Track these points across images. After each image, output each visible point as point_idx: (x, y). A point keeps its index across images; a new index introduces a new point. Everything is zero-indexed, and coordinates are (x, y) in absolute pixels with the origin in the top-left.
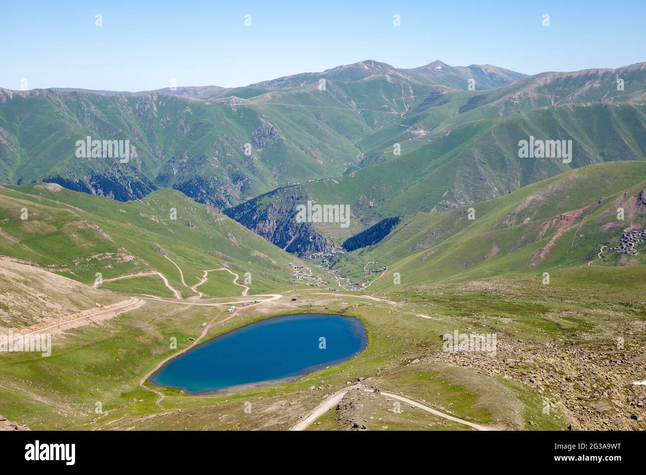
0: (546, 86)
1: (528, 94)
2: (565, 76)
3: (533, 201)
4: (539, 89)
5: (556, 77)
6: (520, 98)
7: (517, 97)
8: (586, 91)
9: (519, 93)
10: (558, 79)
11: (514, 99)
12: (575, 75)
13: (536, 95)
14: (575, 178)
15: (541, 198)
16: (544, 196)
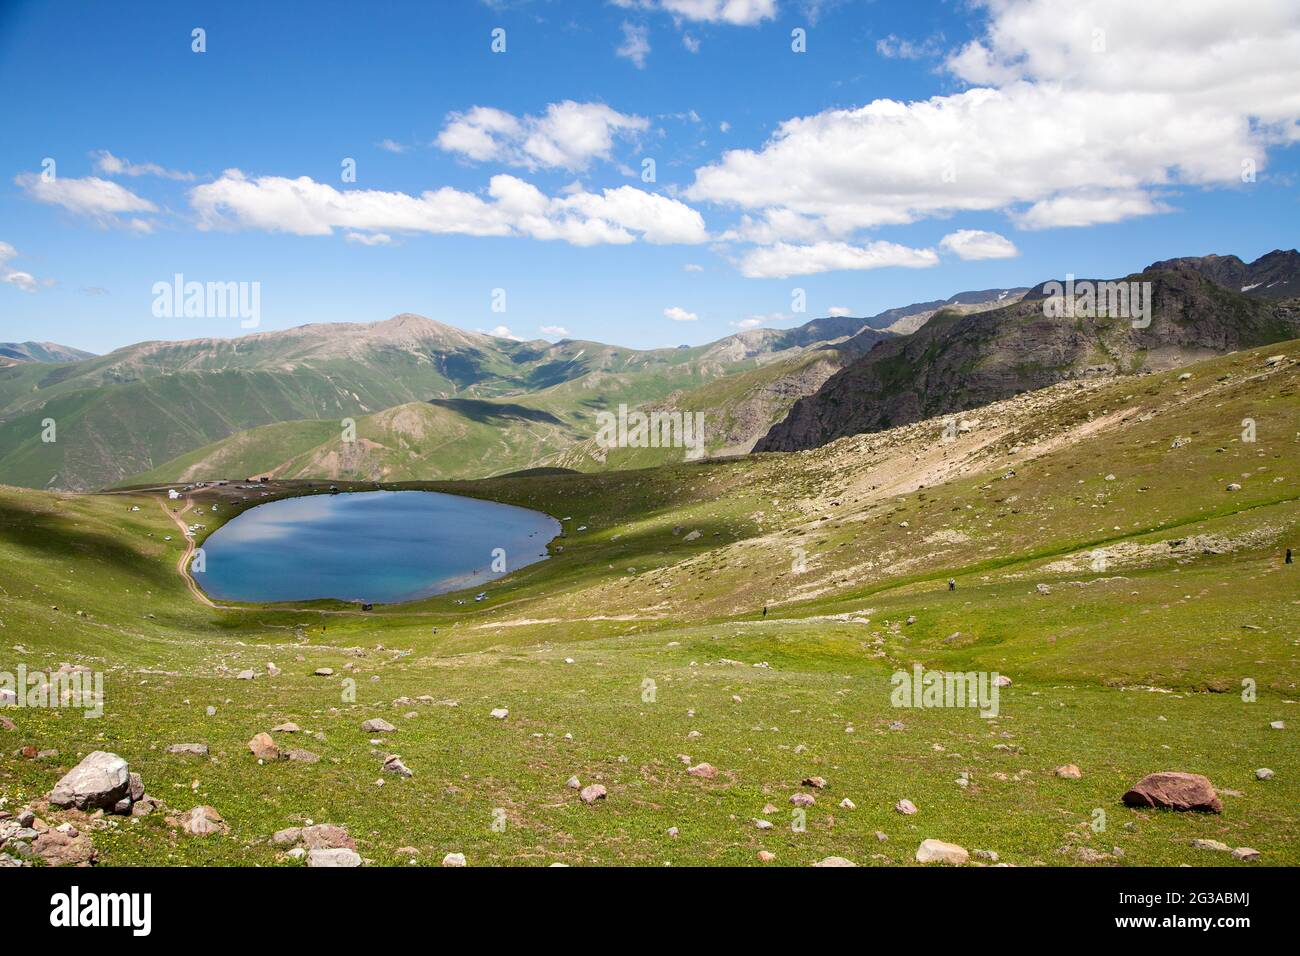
0: (151, 356)
1: (130, 364)
2: (173, 346)
3: (199, 470)
4: (144, 360)
5: (163, 347)
6: (121, 368)
7: (117, 368)
8: (202, 363)
9: (120, 364)
10: (165, 349)
11: (114, 370)
12: (185, 345)
13: (141, 366)
14: (244, 442)
15: (207, 467)
16: (211, 464)
